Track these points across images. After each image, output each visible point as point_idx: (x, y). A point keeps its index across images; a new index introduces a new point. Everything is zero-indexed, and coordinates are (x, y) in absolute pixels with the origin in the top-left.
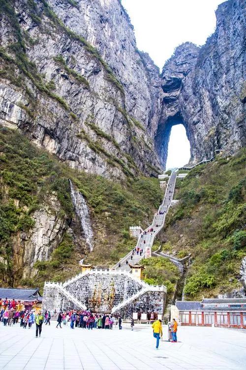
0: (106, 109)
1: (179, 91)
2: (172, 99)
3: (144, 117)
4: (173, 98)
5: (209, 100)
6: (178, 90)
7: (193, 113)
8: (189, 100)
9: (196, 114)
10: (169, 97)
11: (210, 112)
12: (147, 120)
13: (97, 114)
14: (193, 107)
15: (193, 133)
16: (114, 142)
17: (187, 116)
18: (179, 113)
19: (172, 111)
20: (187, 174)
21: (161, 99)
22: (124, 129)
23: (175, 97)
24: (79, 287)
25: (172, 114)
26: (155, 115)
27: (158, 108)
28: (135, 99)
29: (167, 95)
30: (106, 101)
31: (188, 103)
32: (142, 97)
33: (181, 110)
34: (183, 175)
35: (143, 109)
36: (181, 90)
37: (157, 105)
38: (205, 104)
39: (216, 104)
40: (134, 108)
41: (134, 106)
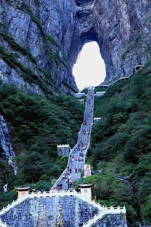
0: (19, 18)
1: (94, 4)
2: (85, 13)
3: (58, 32)
4: (87, 12)
5: (127, 13)
6: (92, 3)
7: (109, 27)
8: (104, 14)
9: (112, 29)
10: (82, 11)
11: (128, 26)
12: (61, 35)
13: (9, 23)
14: (109, 22)
15: (108, 49)
16: (30, 56)
17: (102, 32)
18: (92, 29)
19: (85, 27)
20: (105, 92)
21: (74, 13)
22: (40, 42)
23: (89, 10)
24: (17, 215)
25: (85, 30)
26: (68, 30)
27: (70, 22)
28: (47, 11)
29: (80, 8)
30: (19, 8)
31: (104, 18)
32: (55, 9)
33: (95, 25)
34: (101, 93)
35: (56, 23)
36: (96, 3)
37: (69, 19)
38: (122, 17)
39: (134, 16)
40: (46, 22)
41: (46, 20)
